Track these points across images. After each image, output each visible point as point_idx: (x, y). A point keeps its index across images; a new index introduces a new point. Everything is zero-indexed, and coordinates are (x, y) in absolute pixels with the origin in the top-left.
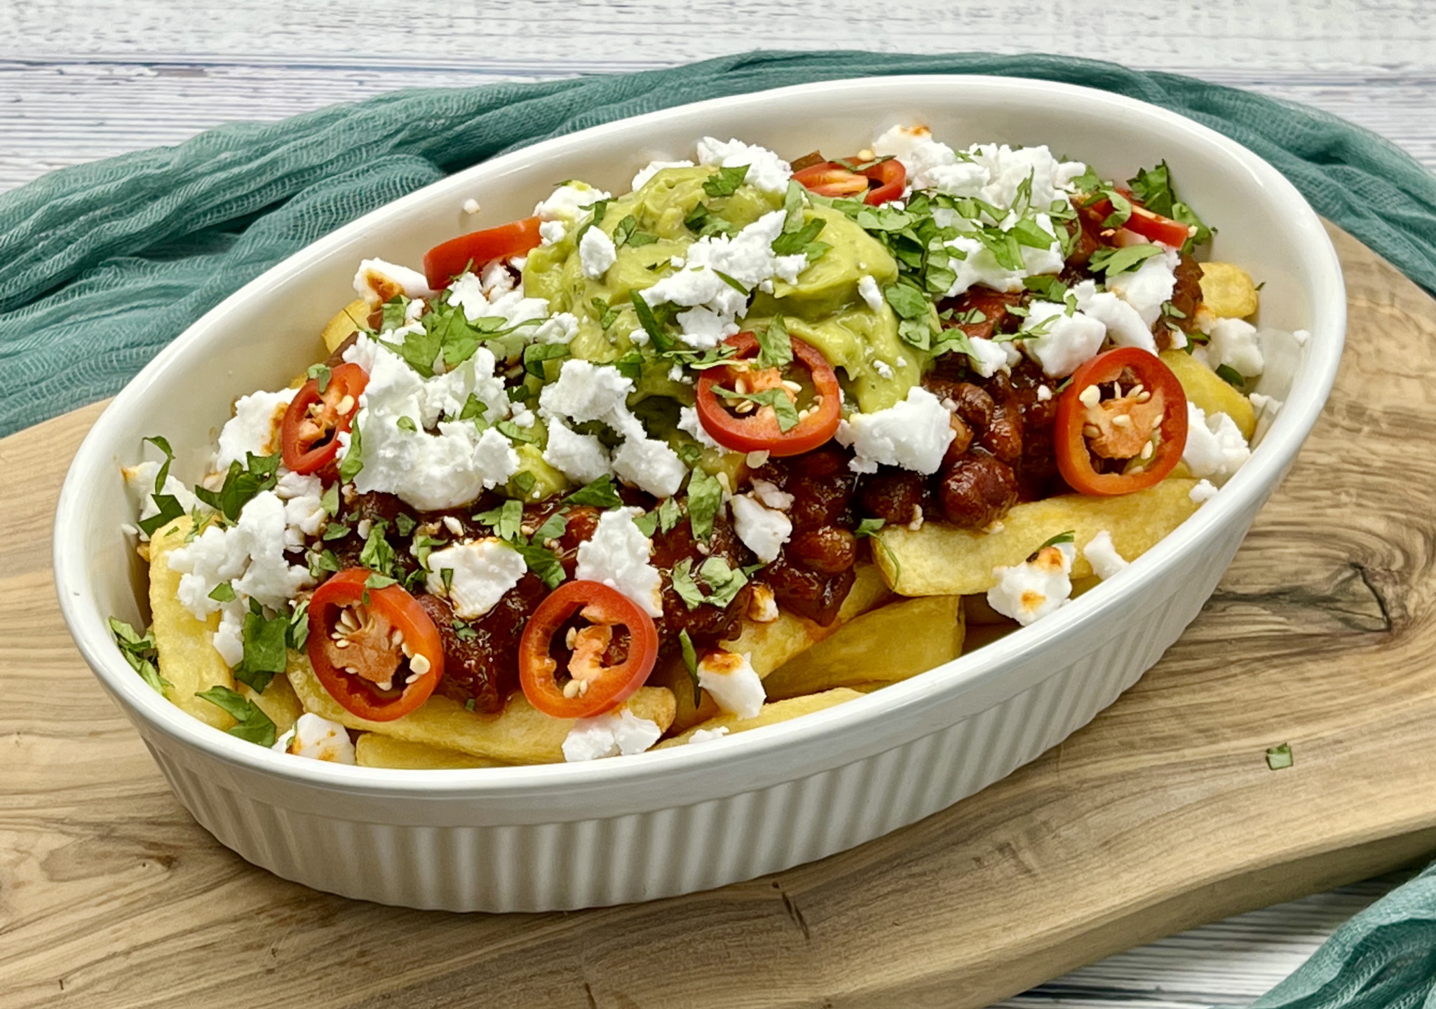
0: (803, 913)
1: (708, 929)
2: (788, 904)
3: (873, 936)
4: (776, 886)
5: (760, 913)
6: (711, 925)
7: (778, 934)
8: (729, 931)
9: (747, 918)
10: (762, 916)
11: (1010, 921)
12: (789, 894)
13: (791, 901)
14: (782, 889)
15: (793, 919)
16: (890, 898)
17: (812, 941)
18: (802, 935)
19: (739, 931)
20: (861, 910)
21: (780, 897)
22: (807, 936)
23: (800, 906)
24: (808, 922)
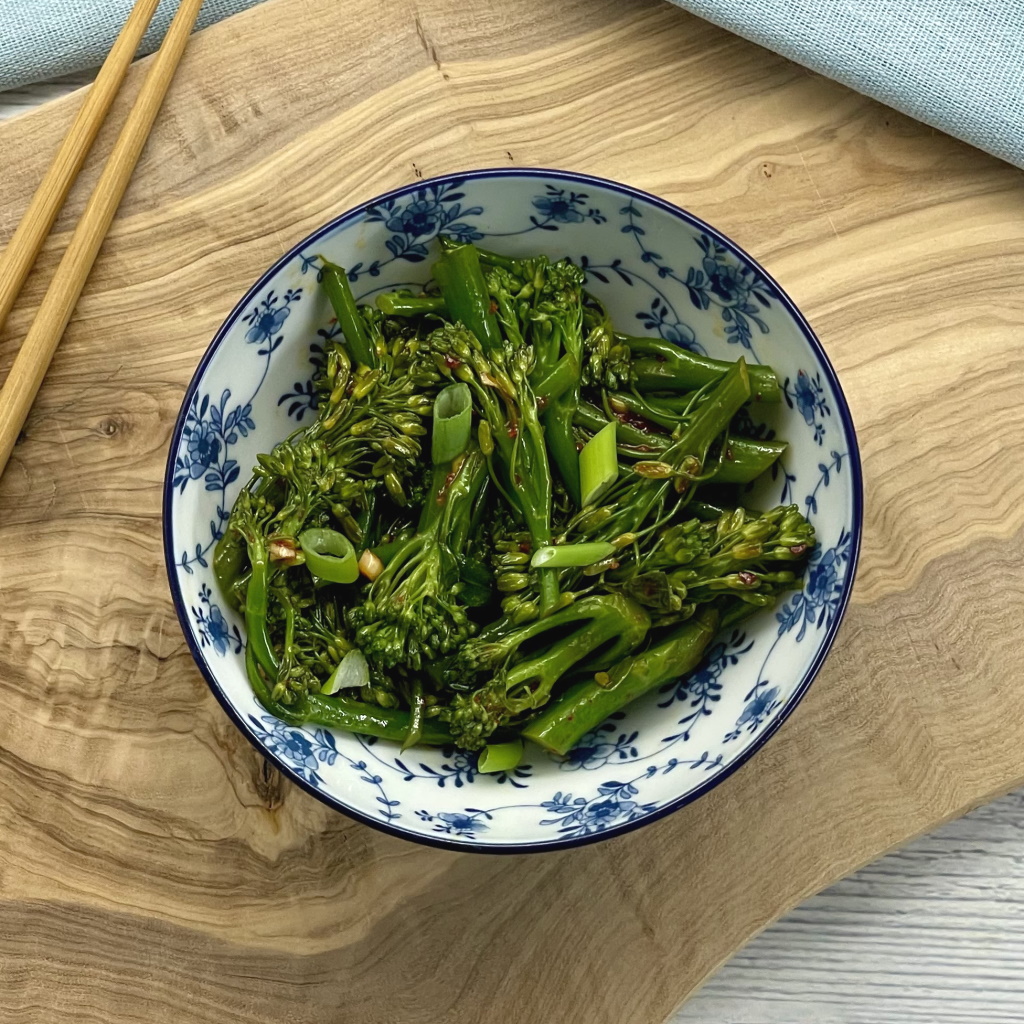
0: (422, 48)
1: (508, 26)
2: (435, 59)
3: (358, 24)
4: (446, 77)
5: (461, 47)
6: (506, 30)
7: (444, 24)
8: (489, 26)
9: (473, 40)
10: (460, 42)
11: (232, 45)
12: (433, 68)
13: (432, 61)
14: (441, 74)
15: (430, 41)
16: (340, 68)
17: (414, 18)
18: (423, 25)
19: (481, 26)
20: (368, 53)
21: (443, 65)
22: (418, 23)
23: (424, 55)
24: (417, 38)
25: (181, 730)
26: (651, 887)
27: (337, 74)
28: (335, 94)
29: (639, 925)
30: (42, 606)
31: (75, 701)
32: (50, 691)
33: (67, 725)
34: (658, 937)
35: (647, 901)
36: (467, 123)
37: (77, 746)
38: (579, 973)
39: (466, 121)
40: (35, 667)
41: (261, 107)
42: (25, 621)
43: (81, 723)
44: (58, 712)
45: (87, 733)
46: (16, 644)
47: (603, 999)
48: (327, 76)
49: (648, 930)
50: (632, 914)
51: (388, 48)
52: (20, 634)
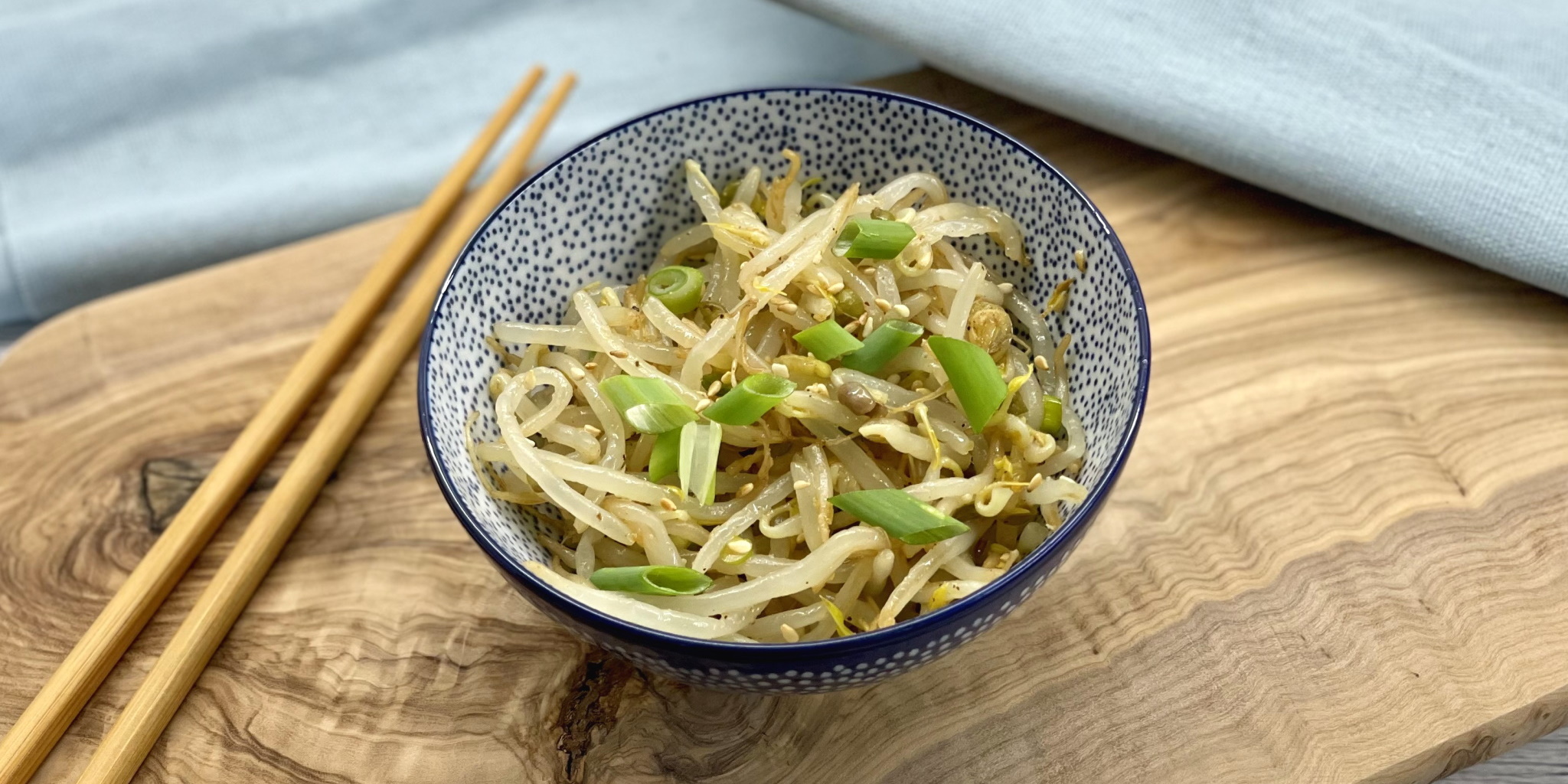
25: (480, 731)
30: (338, 623)
31: (366, 708)
32: (338, 700)
33: (354, 731)
37: (362, 751)
40: (326, 680)
42: (319, 639)
43: (370, 729)
44: (345, 720)
45: (376, 738)
46: (307, 658)
52: (313, 650)
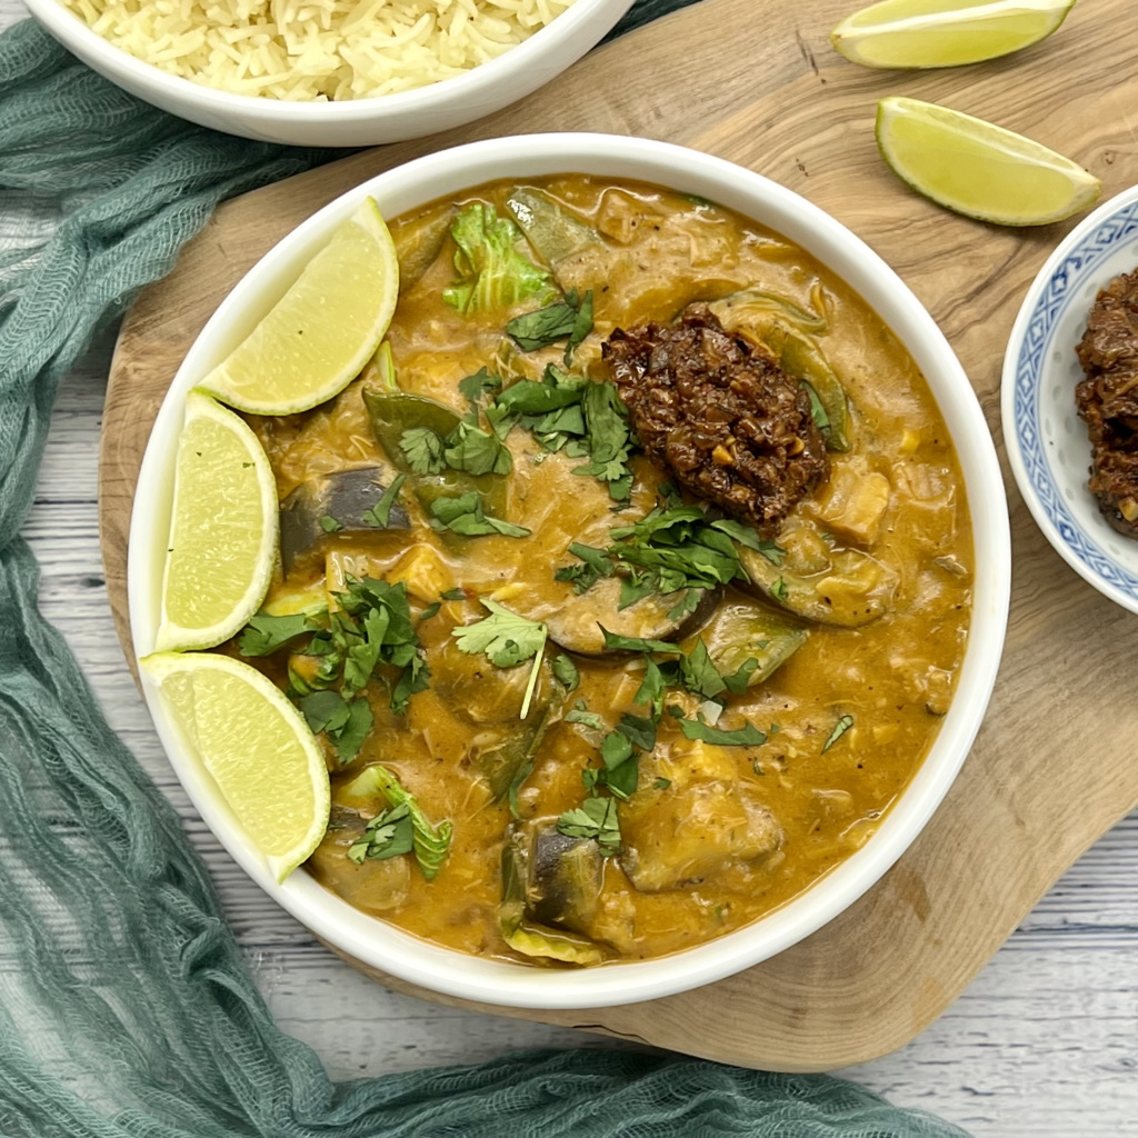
26: (1021, 785)
27: (729, 81)
28: (727, 98)
29: (1011, 818)
34: (1029, 827)
35: (1018, 798)
36: (845, 121)
38: (959, 862)
39: (844, 120)
41: (663, 110)
47: (982, 883)
48: (719, 82)
49: (1020, 822)
50: (1005, 809)
51: (771, 56)
